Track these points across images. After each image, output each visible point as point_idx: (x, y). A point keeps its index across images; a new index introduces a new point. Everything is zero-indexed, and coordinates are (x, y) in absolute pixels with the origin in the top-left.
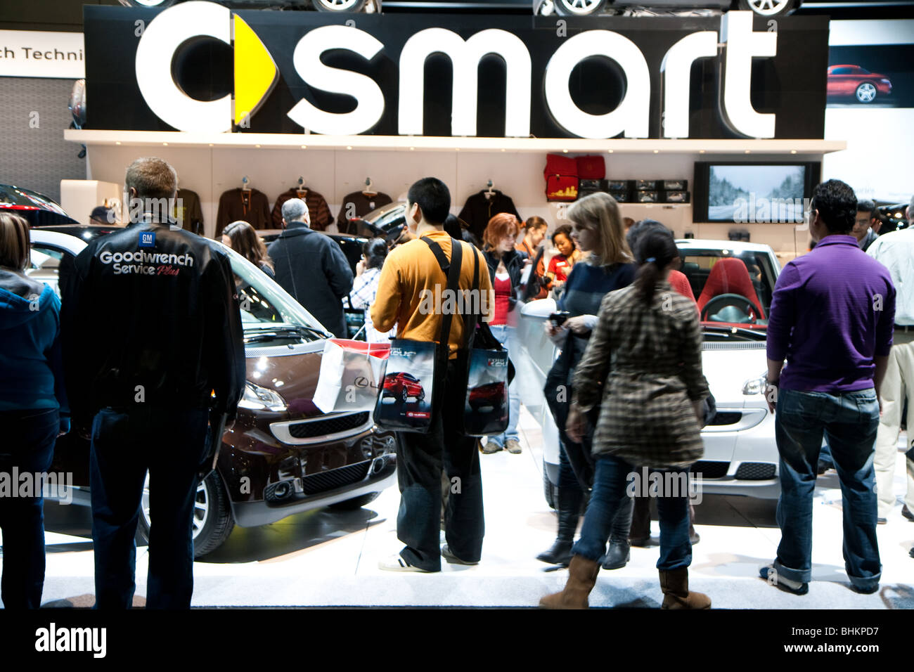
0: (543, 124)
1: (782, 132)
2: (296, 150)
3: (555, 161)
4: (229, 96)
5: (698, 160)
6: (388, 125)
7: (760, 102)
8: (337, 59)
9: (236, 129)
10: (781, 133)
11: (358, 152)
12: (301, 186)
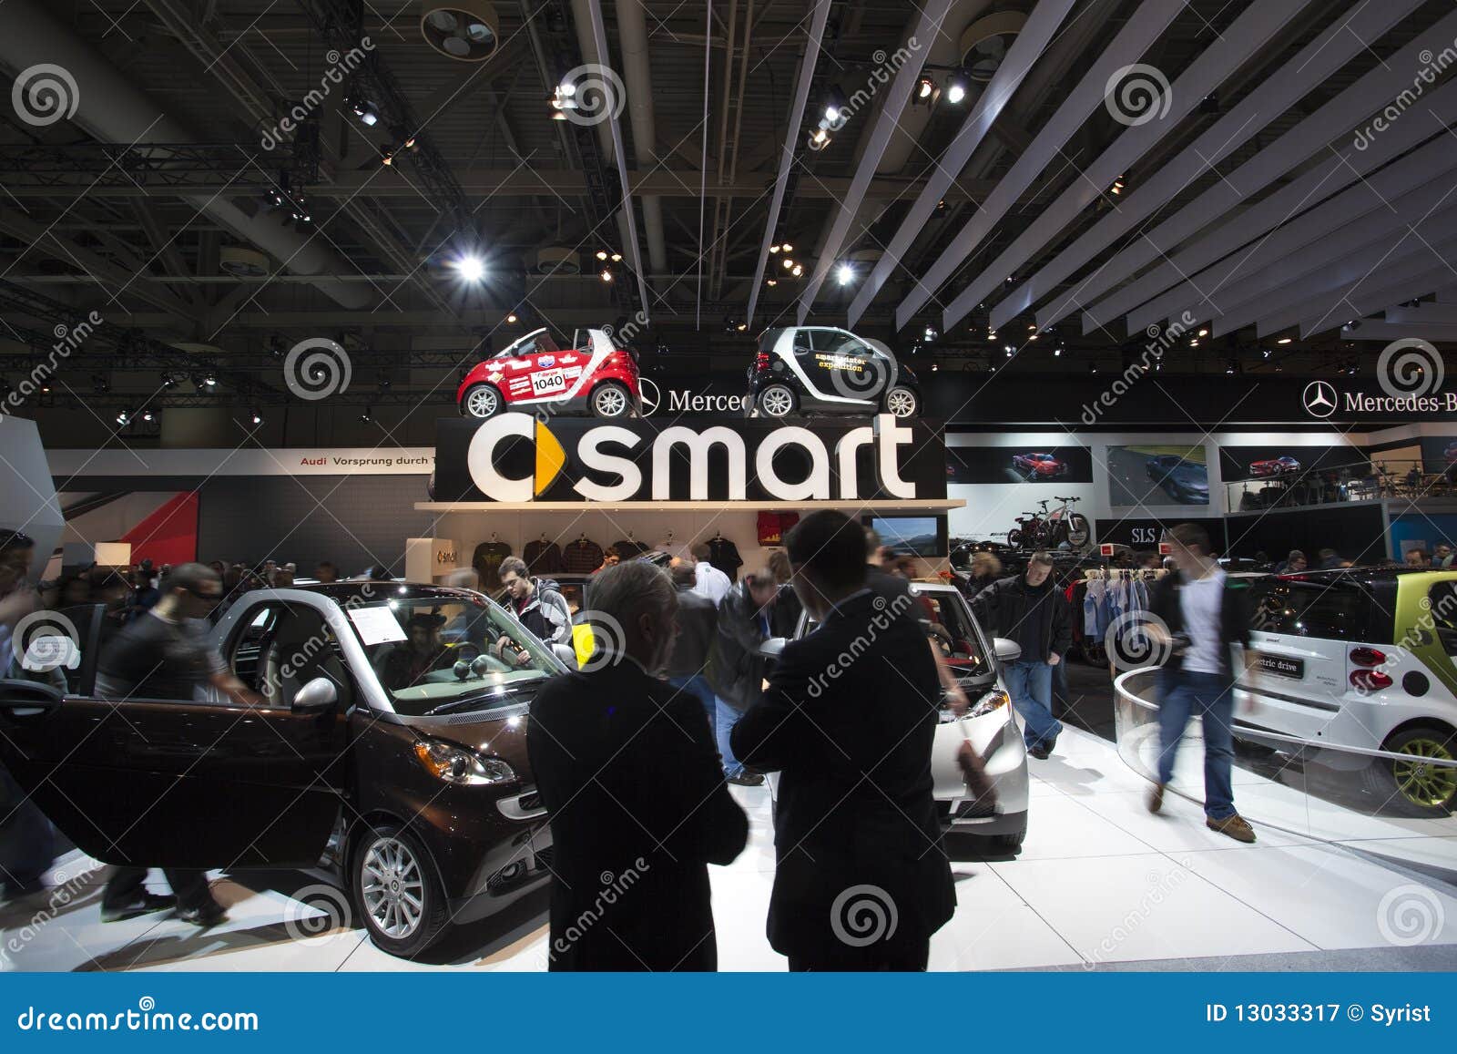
0: (755, 490)
1: (920, 494)
2: (577, 512)
3: (763, 514)
4: (532, 477)
5: (864, 514)
6: (645, 493)
7: (904, 475)
8: (607, 448)
9: (536, 498)
10: (919, 496)
11: (622, 512)
12: (583, 539)
